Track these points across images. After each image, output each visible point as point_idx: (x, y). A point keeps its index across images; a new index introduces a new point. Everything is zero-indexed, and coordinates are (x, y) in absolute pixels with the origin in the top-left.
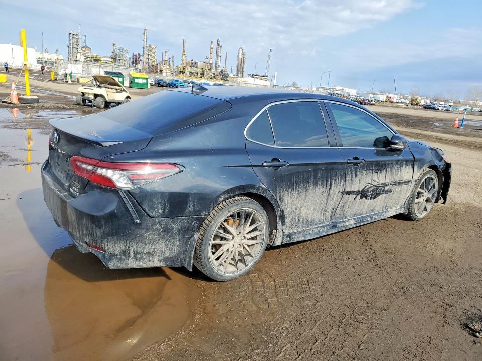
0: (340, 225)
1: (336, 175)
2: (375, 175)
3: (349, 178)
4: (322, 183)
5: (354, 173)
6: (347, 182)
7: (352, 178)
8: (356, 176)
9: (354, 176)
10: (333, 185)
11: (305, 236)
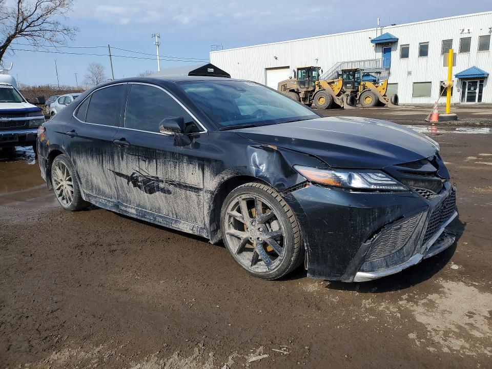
0: (123, 208)
1: (105, 152)
2: (142, 163)
3: (116, 158)
4: (96, 157)
5: (120, 154)
6: (115, 162)
7: (119, 159)
8: (122, 158)
9: (121, 159)
10: (104, 161)
11: (96, 202)
